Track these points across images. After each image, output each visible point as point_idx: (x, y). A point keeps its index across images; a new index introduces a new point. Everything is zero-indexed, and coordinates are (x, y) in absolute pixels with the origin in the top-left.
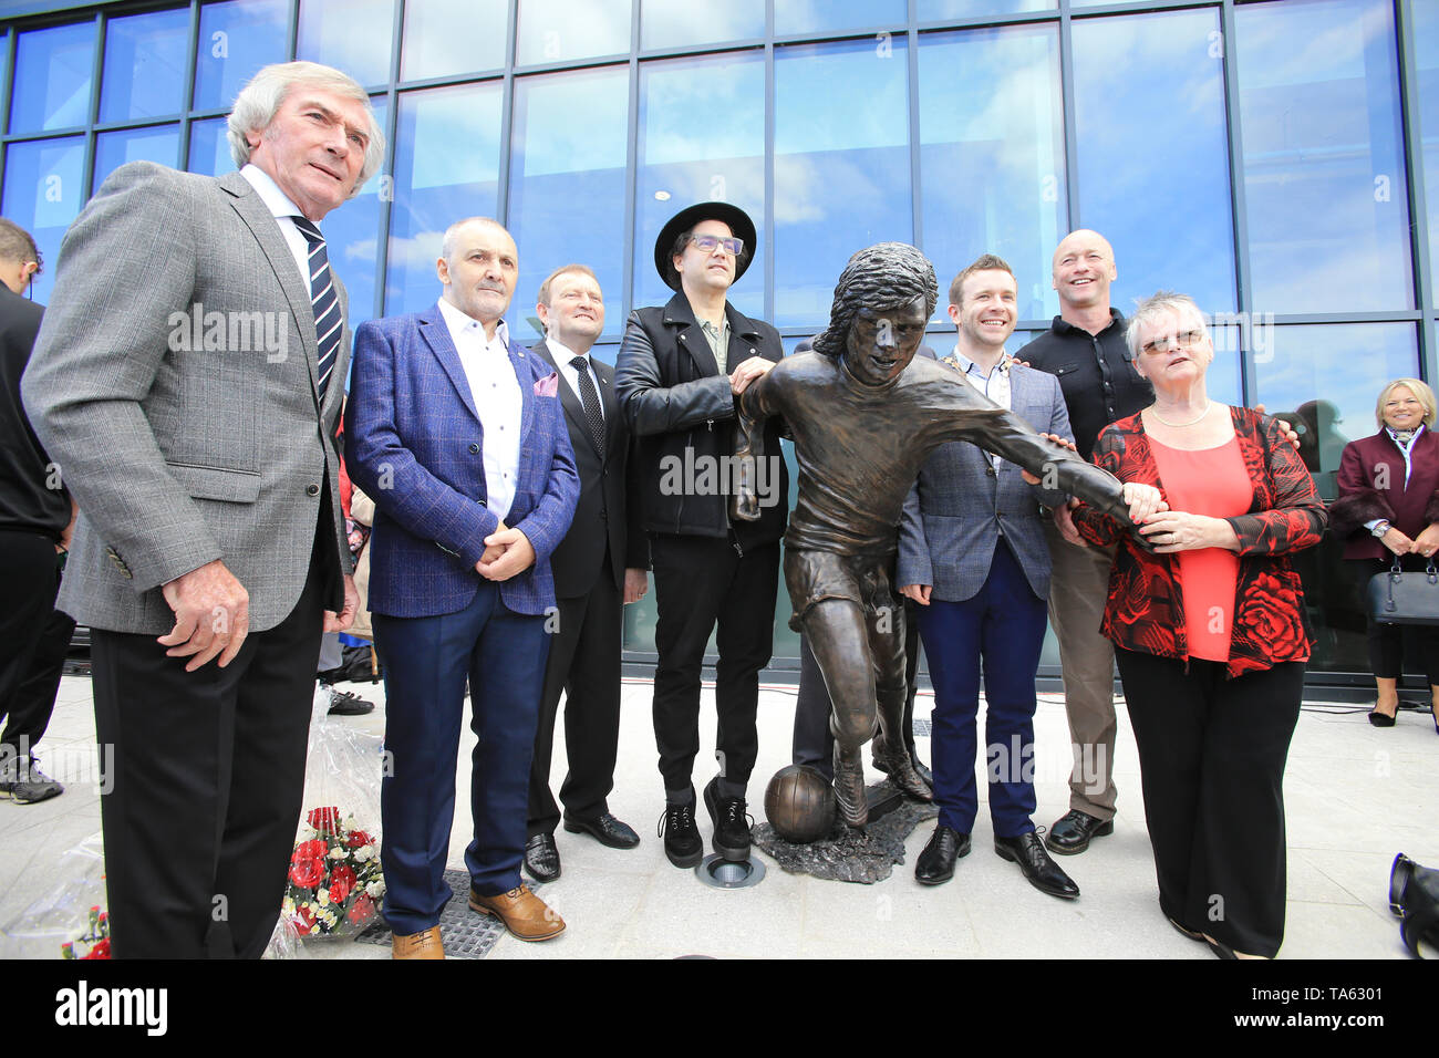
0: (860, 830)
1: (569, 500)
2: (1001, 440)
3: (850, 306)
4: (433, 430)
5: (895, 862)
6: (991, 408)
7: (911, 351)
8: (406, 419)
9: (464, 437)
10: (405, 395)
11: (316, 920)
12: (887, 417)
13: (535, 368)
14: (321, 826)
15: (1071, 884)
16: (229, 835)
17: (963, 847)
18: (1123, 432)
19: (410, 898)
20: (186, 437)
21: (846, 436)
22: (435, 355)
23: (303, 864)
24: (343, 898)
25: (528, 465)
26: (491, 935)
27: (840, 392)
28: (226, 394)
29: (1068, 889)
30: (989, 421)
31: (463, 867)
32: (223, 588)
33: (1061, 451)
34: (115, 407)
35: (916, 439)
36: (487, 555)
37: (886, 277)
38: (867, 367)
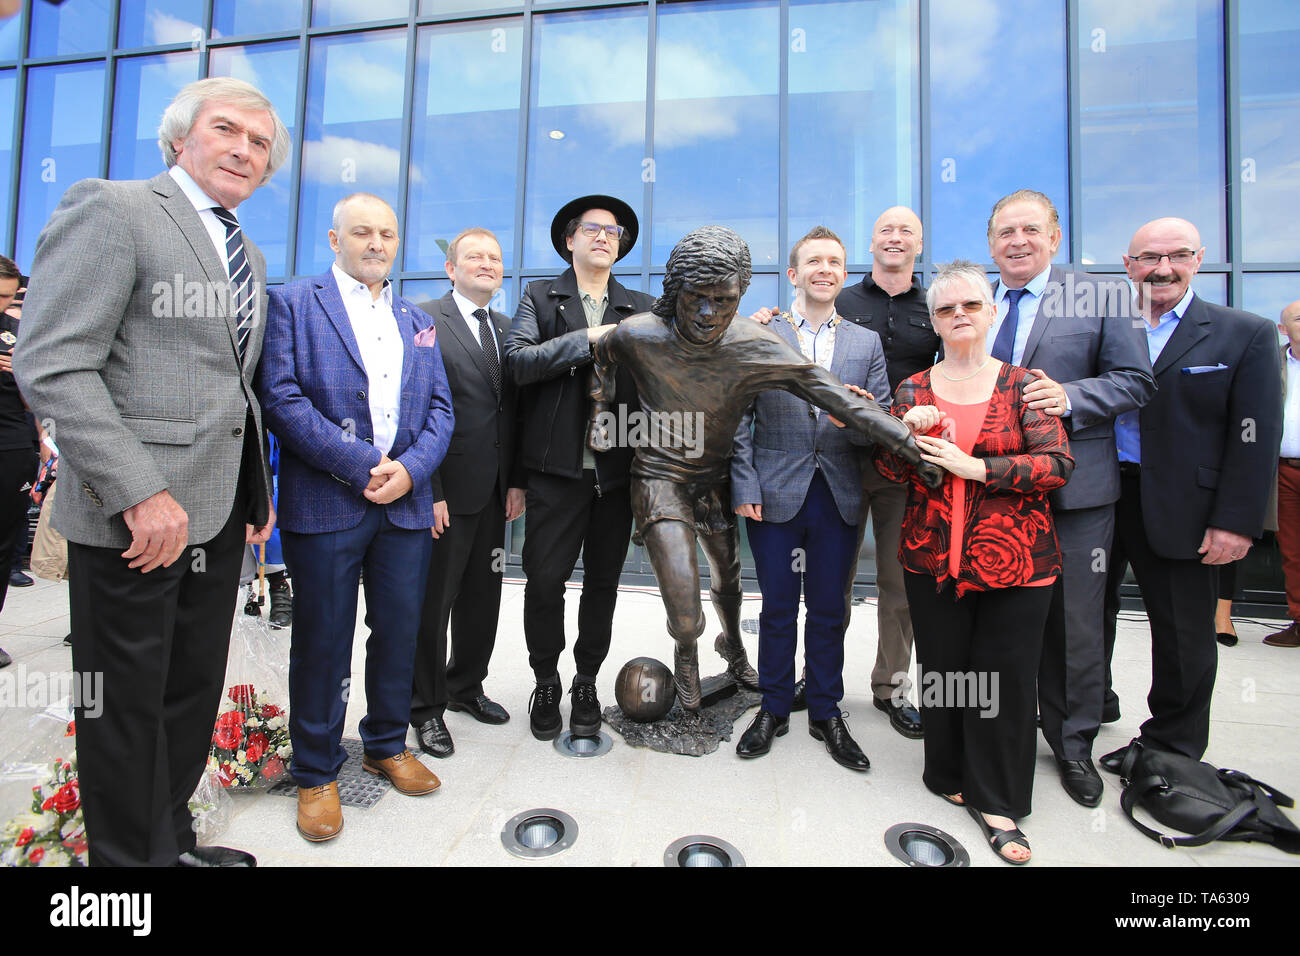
0: (694, 712)
1: (444, 435)
2: (809, 390)
3: (676, 280)
4: (327, 380)
5: (722, 739)
6: (802, 363)
7: (729, 317)
8: (305, 371)
9: (352, 386)
10: (303, 352)
11: (236, 775)
12: (713, 370)
13: (416, 322)
14: (239, 699)
15: (863, 758)
16: (169, 700)
17: (779, 728)
18: (915, 386)
19: (312, 760)
20: (136, 396)
21: (678, 385)
22: (327, 316)
23: (225, 730)
24: (258, 758)
25: (408, 406)
26: (379, 791)
27: (672, 347)
28: (165, 360)
29: (860, 763)
30: (800, 374)
31: (358, 736)
32: (168, 513)
33: (860, 399)
34: (82, 376)
35: (739, 387)
36: (372, 483)
37: (704, 259)
38: (692, 330)
